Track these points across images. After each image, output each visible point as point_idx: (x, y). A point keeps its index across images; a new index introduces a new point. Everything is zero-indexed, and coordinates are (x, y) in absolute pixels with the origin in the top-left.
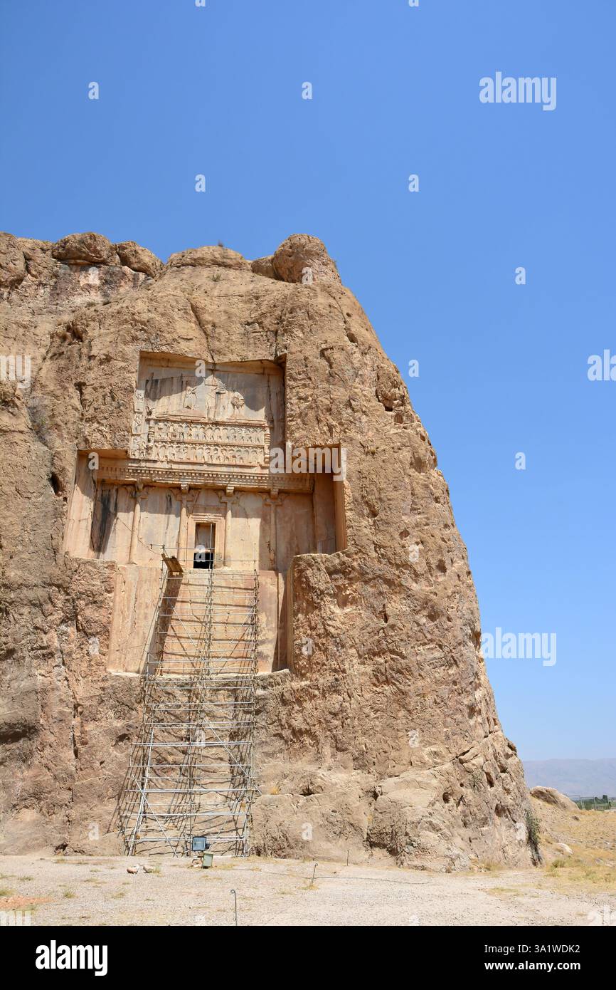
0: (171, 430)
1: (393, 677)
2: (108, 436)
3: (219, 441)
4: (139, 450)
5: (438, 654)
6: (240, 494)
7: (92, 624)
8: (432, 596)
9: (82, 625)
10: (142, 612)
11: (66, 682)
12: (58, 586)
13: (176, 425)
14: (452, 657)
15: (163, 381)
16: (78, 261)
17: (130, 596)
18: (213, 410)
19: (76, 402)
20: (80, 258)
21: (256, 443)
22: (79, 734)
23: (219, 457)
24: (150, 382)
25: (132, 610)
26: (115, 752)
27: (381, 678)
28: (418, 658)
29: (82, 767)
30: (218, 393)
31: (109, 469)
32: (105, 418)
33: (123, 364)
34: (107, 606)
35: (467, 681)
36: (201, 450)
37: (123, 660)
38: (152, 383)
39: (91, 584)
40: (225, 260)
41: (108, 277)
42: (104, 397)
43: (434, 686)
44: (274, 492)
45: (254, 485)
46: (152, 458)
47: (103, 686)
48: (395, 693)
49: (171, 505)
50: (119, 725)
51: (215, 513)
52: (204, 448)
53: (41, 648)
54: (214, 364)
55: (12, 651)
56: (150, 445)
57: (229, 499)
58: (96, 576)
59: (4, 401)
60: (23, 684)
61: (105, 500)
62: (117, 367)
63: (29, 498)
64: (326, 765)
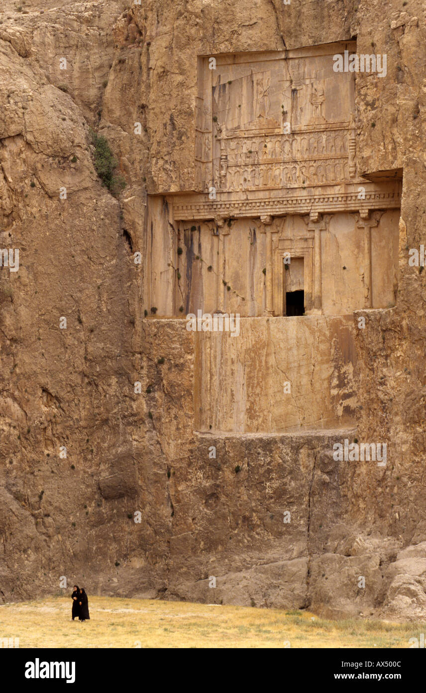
0: (244, 149)
3: (298, 156)
4: (213, 180)
6: (329, 217)
7: (176, 388)
9: (167, 389)
10: (229, 368)
11: (158, 446)
12: (141, 353)
13: (249, 142)
15: (232, 83)
17: (216, 352)
18: (289, 114)
21: (339, 153)
22: (173, 494)
23: (299, 178)
24: (217, 89)
25: (218, 366)
26: (205, 510)
29: (177, 523)
30: (294, 91)
31: (185, 208)
32: (169, 154)
33: (180, 78)
34: (188, 369)
36: (278, 170)
37: (214, 418)
38: (220, 89)
39: (171, 348)
42: (165, 124)
44: (364, 213)
45: (340, 207)
47: (190, 448)
49: (255, 239)
50: (207, 484)
51: (303, 244)
52: (282, 168)
53: (133, 415)
54: (286, 51)
55: (106, 421)
56: (223, 172)
57: (316, 225)
58: (176, 339)
59: (63, 158)
60: (120, 450)
61: (189, 242)
62: (175, 84)
63: (101, 264)
64: (368, 529)
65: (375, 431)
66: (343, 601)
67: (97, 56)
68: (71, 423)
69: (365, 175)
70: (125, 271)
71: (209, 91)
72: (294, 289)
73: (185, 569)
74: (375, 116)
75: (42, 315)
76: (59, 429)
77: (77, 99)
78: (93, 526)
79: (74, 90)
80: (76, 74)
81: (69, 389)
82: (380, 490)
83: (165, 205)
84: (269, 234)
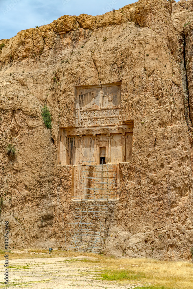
0: (88, 114)
1: (140, 204)
2: (67, 122)
3: (104, 116)
4: (79, 123)
5: (155, 197)
6: (113, 135)
7: (66, 186)
8: (155, 177)
9: (63, 186)
11: (60, 203)
12: (55, 175)
13: (90, 112)
14: (161, 197)
15: (85, 94)
16: (62, 33)
17: (78, 175)
18: (102, 104)
19: (57, 109)
20: (62, 31)
21: (116, 115)
22: (65, 218)
23: (104, 123)
24: (81, 96)
25: (79, 179)
26: (74, 223)
27: (138, 204)
28: (148, 198)
29: (66, 227)
30: (103, 97)
31: (70, 132)
32: (66, 115)
33: (69, 93)
34: (70, 180)
35: (166, 205)
39: (65, 174)
40: (114, 21)
41: (74, 37)
42: (65, 107)
43: (153, 207)
44: (124, 134)
45: (116, 132)
46: (83, 126)
47: (70, 204)
48: (141, 209)
49: (91, 141)
50: (75, 215)
51: (105, 143)
52: (99, 120)
53: (53, 194)
54: (101, 85)
55: (45, 196)
56: (82, 121)
57: (109, 137)
58: (66, 171)
59: (34, 116)
60: (49, 204)
61: (72, 142)
62: (68, 94)
63: (45, 148)
64: (122, 229)
65: (124, 199)
66: (113, 251)
67: (46, 86)
68: (34, 196)
69: (123, 122)
70: (52, 150)
71: (78, 97)
72: (103, 156)
73: (67, 241)
74: (126, 104)
75: (26, 163)
76: (30, 198)
77: (39, 99)
78: (40, 228)
79: (38, 96)
80: (39, 91)
81: (34, 186)
82: (126, 217)
83: (64, 131)
84: (95, 140)
